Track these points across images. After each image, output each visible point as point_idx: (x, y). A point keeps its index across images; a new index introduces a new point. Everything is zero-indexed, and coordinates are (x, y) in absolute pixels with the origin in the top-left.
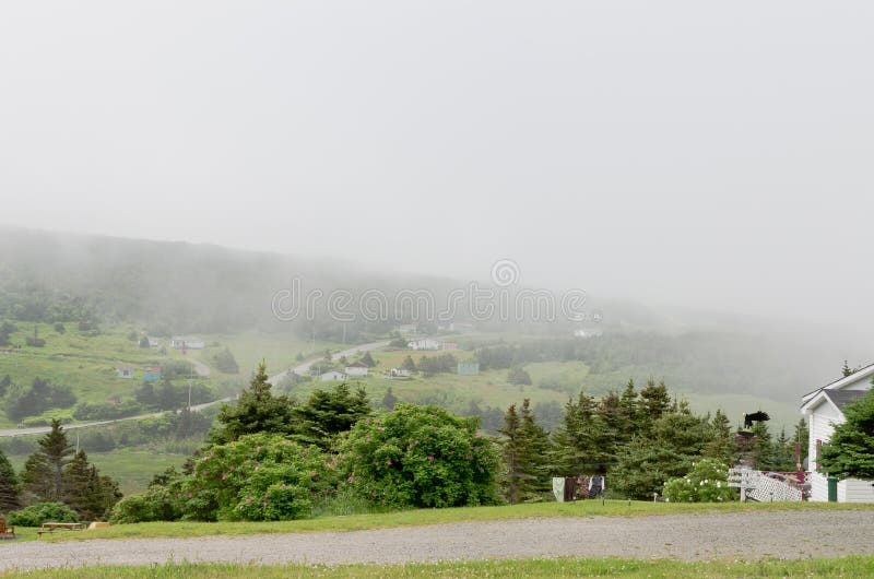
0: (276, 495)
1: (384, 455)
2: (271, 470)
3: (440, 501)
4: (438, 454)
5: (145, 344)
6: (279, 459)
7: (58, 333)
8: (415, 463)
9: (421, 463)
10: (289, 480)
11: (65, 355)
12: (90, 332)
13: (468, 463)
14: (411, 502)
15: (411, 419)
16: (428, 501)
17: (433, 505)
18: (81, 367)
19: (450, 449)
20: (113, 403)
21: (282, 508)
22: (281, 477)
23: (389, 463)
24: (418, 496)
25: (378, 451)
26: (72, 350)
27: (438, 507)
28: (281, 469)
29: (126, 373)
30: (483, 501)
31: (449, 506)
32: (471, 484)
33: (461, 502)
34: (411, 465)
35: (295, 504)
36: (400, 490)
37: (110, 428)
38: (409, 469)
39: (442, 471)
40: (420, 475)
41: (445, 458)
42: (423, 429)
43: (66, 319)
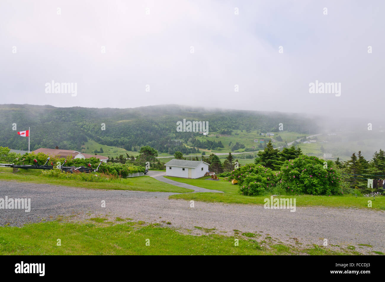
0: (252, 186)
1: (292, 174)
2: (252, 177)
3: (315, 192)
4: (314, 175)
5: (260, 134)
6: (257, 172)
7: (242, 132)
8: (305, 177)
9: (307, 178)
10: (258, 180)
11: (243, 137)
12: (248, 132)
13: (327, 179)
14: (303, 192)
15: (303, 161)
16: (309, 192)
17: (311, 193)
18: (246, 140)
19: (319, 173)
20: (253, 148)
21: (255, 190)
22: (255, 179)
23: (294, 177)
24: (306, 189)
25: (290, 172)
26: (244, 136)
27: (313, 195)
28: (256, 176)
29: (256, 141)
30: (333, 193)
31: (319, 194)
32: (328, 186)
33: (323, 193)
34: (303, 178)
35: (258, 189)
36: (298, 187)
37: (252, 153)
38: (302, 179)
39: (315, 181)
40: (306, 182)
41: (317, 176)
42: (307, 165)
43: (243, 129)
